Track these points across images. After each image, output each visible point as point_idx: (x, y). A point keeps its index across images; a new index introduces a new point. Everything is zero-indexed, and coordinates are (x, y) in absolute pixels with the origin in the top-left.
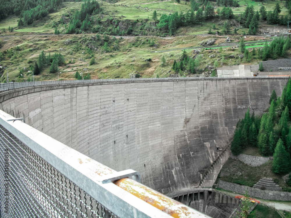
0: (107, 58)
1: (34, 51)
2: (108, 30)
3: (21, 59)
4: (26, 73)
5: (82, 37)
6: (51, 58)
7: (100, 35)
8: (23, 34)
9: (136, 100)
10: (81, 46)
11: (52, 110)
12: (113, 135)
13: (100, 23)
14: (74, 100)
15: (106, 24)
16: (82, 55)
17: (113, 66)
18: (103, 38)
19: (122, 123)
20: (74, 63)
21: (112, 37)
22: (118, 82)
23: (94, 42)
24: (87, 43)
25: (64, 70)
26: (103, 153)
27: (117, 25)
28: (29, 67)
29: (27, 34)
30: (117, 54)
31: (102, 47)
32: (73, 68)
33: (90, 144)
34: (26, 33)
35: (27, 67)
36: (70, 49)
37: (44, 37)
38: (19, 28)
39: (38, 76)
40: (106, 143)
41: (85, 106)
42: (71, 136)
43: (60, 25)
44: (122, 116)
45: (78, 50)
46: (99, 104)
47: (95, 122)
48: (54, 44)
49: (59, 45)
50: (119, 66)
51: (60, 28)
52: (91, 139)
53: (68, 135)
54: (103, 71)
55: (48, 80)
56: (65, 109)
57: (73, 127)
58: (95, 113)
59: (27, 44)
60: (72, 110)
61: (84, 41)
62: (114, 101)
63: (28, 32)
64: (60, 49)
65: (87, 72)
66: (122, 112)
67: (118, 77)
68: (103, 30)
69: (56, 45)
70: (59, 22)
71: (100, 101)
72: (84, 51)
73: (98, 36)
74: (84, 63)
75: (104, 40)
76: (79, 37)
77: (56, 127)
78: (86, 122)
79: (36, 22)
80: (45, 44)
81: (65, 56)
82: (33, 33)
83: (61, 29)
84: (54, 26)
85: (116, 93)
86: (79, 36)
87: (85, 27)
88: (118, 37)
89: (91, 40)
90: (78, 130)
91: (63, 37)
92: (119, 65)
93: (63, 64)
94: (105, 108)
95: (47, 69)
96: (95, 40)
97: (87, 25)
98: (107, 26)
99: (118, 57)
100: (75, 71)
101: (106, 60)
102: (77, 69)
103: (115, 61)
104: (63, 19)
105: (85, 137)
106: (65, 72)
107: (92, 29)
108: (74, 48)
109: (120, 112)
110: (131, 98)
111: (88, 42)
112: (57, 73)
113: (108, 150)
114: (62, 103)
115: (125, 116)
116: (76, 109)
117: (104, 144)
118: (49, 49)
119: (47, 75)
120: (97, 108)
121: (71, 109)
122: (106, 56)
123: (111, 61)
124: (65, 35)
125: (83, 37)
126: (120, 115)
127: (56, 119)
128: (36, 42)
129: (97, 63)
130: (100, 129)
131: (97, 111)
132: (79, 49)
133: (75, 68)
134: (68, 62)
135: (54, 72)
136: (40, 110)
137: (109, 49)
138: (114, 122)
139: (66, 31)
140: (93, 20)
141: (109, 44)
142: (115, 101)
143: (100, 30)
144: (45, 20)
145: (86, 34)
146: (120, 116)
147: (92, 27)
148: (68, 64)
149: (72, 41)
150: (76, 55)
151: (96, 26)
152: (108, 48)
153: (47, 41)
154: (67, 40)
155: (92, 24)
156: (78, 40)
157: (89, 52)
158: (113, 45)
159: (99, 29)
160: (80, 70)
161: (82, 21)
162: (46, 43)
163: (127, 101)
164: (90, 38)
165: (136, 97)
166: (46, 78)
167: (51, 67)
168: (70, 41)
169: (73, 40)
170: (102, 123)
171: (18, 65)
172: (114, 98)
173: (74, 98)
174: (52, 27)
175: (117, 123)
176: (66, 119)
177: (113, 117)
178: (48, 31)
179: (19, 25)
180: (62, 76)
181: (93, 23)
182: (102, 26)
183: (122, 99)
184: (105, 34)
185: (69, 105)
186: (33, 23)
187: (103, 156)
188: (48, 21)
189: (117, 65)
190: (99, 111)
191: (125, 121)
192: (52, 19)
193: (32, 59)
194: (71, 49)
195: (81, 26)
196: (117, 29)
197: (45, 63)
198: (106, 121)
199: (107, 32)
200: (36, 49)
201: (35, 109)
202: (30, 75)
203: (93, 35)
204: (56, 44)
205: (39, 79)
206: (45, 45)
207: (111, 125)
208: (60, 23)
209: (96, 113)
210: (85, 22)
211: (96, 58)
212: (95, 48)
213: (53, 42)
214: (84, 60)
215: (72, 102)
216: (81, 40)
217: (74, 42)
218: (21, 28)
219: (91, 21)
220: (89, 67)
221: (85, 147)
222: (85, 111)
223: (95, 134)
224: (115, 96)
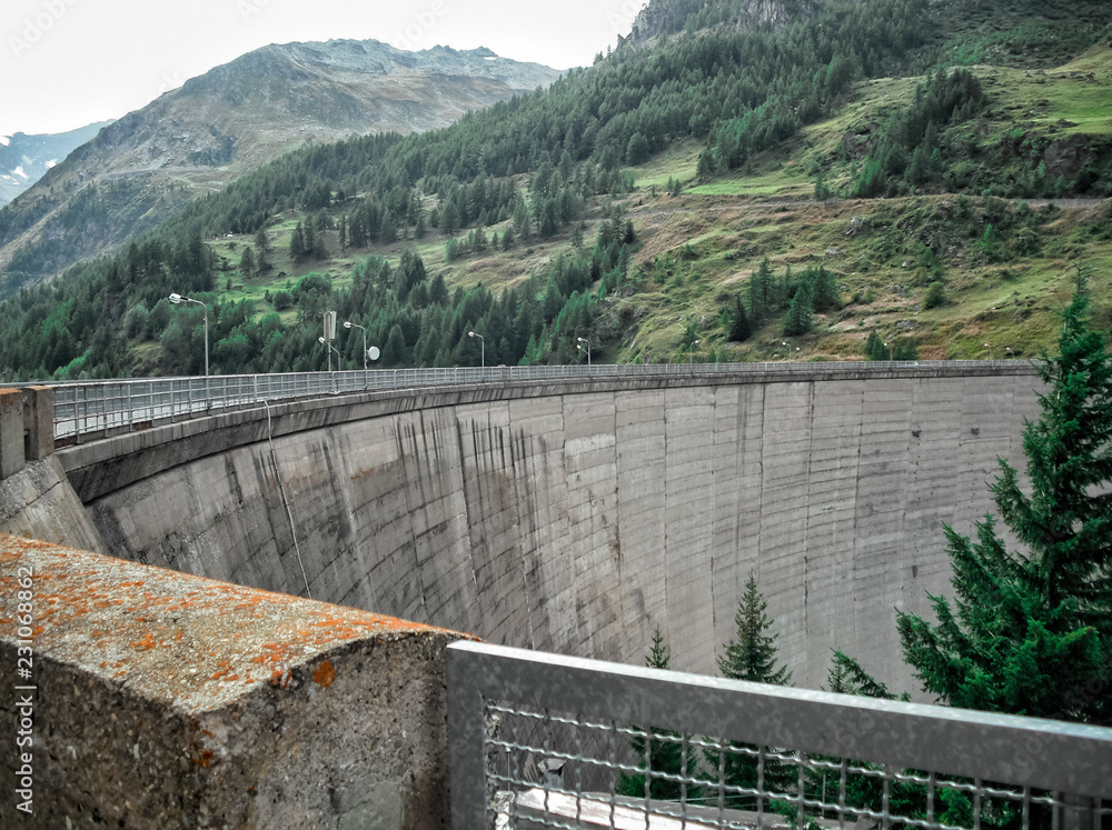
0: (989, 282)
1: (741, 260)
2: (1004, 179)
3: (695, 288)
4: (705, 335)
5: (905, 207)
6: (793, 283)
7: (974, 197)
8: (710, 201)
9: (1008, 433)
10: (901, 239)
11: (661, 444)
12: (907, 545)
13: (975, 152)
14: (753, 421)
15: (999, 154)
16: (902, 272)
17: (1004, 314)
18: (983, 211)
19: (950, 509)
20: (869, 301)
21: (1016, 204)
22: (933, 370)
23: (948, 223)
24: (921, 227)
25: (831, 325)
26: (865, 598)
27: (1037, 160)
28: (717, 314)
29: (724, 200)
30: (1029, 268)
31: (974, 242)
32: (865, 321)
33: (812, 563)
34: (721, 198)
35: (712, 313)
36: (862, 251)
37: (778, 211)
38: (701, 182)
39: (744, 347)
40: (880, 570)
41: (797, 442)
42: (735, 526)
43: (834, 167)
44: (947, 487)
45: (889, 256)
46: (856, 440)
47: (836, 494)
48: (810, 236)
49: (825, 236)
50: (1027, 314)
51: (836, 177)
52: (817, 547)
53: (723, 523)
54: (965, 333)
55: (776, 359)
56: (714, 444)
57: (742, 501)
58: (839, 466)
59: (721, 235)
60: (744, 451)
61: (911, 221)
62: (916, 434)
63: (726, 193)
64: (827, 251)
65: (908, 335)
66: (949, 472)
67: (1018, 354)
68: (986, 179)
69: (813, 239)
70: (832, 153)
71: (857, 430)
72: (910, 258)
73: (963, 204)
74: (903, 302)
75: (985, 217)
76: (896, 206)
77: (676, 493)
78: (798, 492)
79: (757, 157)
80: (779, 234)
81: (842, 276)
82: (743, 197)
83: (837, 181)
84: (816, 171)
85: (924, 408)
86: (896, 203)
87: (920, 170)
88: (1037, 205)
89: (937, 217)
90: (763, 514)
91: (840, 210)
92: (1026, 308)
93: (832, 304)
94: (877, 453)
95: (776, 323)
96: (950, 217)
97: (927, 164)
98: (999, 162)
99: (1030, 279)
100: (866, 330)
101: (986, 289)
102: (878, 322)
103: (1016, 294)
104: (846, 143)
105: (793, 538)
106: (836, 332)
107: (946, 175)
108: (875, 247)
109: (942, 472)
110: (990, 426)
111: (926, 223)
112: (808, 336)
113: (885, 593)
114: (704, 428)
115: (960, 487)
116: (761, 451)
117: (872, 571)
118: (791, 254)
119: (774, 344)
120: (845, 452)
121: (740, 446)
122: (986, 276)
123: (1003, 296)
124: (849, 201)
125: (911, 209)
126: (940, 482)
127: (674, 472)
128: (749, 230)
129: (950, 303)
130: (855, 519)
131: (845, 462)
132: (893, 251)
133: (869, 321)
134: (849, 299)
135: (799, 331)
136: (613, 438)
137: (1002, 250)
138: (916, 504)
139: (853, 188)
140: (950, 142)
141: (1001, 229)
142: (920, 435)
143: (973, 178)
144: (788, 151)
145: (920, 198)
146: (939, 486)
147: (945, 170)
148: (847, 305)
149: (870, 222)
150: (881, 272)
151: (959, 167)
152: (997, 247)
153: (787, 225)
154: (853, 221)
155: (945, 158)
156: (893, 217)
157: (927, 260)
158: (1018, 236)
159: (968, 175)
160: (888, 327)
161: (912, 148)
162: (783, 231)
163: (972, 436)
164: (934, 211)
165: (1006, 425)
166: (769, 351)
167: (788, 316)
168: (864, 223)
169: (874, 218)
170: (865, 500)
171: (686, 307)
172: (917, 423)
173: (755, 415)
174: (810, 175)
175: (928, 507)
176: (716, 475)
177: (913, 487)
178: (793, 188)
179: (701, 171)
180: (824, 348)
181: (949, 154)
182: (981, 166)
183: (949, 430)
184: (988, 194)
185: (733, 434)
186: (746, 163)
187: (864, 610)
188: (798, 152)
189: (1020, 308)
190: (855, 462)
191: (962, 505)
192: (811, 145)
193: (730, 287)
194: (864, 251)
195: (904, 168)
196: (1037, 174)
197: (771, 303)
198: (880, 498)
199: (999, 187)
200: (747, 254)
201: (594, 435)
202: (719, 340)
203: (945, 199)
204: (815, 233)
205: (745, 354)
206: (779, 238)
207: (901, 513)
208: (835, 159)
209: (841, 468)
210: (921, 153)
211: (950, 285)
212: (951, 248)
213: (805, 228)
214: (906, 291)
215: (745, 425)
216: (901, 218)
217: (877, 226)
218: (708, 182)
219: (943, 148)
220: (919, 317)
221: (793, 570)
222: (798, 458)
223: (834, 535)
224: (921, 417)
